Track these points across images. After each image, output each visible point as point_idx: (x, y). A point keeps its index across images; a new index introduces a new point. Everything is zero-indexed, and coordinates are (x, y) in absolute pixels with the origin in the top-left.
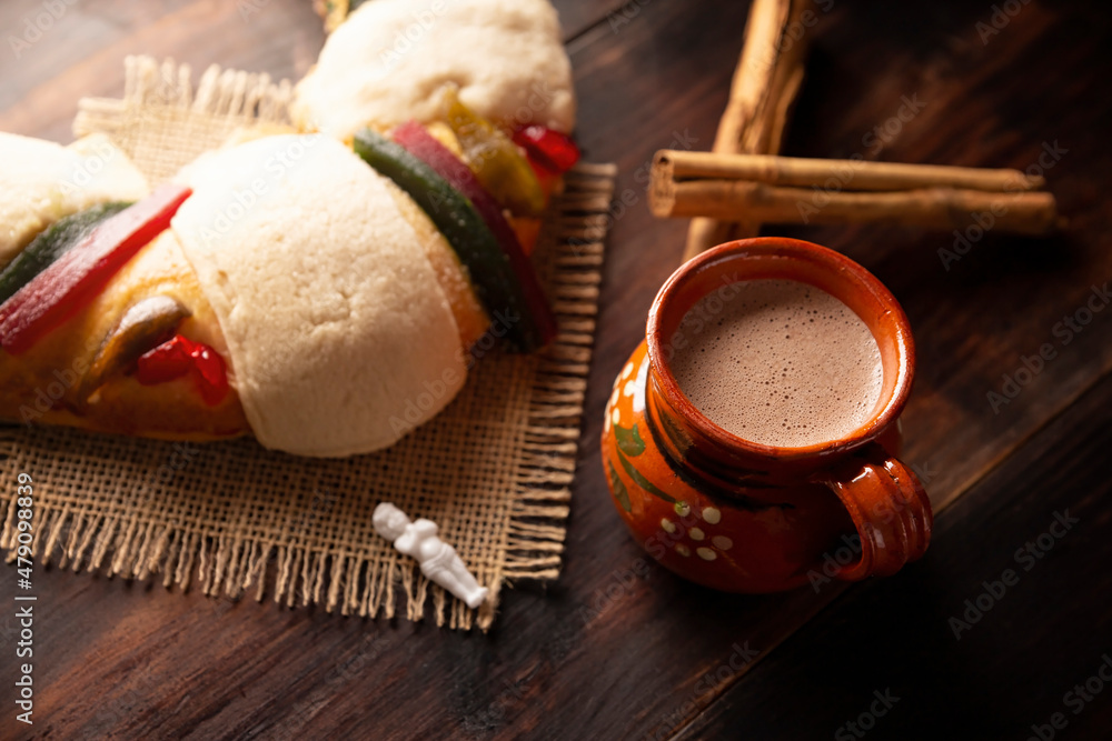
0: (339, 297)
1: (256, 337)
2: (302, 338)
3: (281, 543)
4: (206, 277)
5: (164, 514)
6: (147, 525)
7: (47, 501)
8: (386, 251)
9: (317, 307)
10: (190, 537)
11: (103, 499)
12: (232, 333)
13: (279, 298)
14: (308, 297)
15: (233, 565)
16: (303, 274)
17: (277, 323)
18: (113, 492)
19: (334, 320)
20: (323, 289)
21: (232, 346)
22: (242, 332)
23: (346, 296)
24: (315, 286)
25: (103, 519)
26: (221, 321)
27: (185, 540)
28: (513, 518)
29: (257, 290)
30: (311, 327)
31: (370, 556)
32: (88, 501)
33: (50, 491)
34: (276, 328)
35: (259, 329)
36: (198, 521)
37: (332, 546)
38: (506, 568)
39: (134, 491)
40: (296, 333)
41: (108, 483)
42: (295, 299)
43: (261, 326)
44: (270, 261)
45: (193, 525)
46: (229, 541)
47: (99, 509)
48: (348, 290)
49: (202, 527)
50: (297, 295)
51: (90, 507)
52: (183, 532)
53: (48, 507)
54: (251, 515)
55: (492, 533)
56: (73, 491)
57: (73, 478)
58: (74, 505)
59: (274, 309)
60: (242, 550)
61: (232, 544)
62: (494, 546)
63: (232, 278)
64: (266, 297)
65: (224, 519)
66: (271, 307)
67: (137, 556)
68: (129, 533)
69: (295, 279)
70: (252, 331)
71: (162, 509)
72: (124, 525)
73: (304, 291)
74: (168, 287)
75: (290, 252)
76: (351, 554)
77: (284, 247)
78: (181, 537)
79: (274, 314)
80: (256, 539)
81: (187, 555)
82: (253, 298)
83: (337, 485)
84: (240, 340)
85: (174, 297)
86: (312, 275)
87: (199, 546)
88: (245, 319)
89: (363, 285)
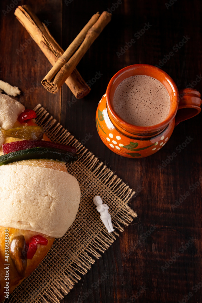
0: (46, 197)
1: (42, 224)
2: (51, 213)
3: (85, 248)
4: (16, 226)
5: (59, 272)
6: (59, 278)
7: (36, 300)
8: (42, 177)
9: (45, 204)
10: (69, 269)
11: (45, 285)
12: (36, 229)
13: (37, 212)
14: (41, 205)
15: (83, 263)
16: (34, 201)
17: (43, 217)
18: (45, 281)
19: (51, 202)
20: (42, 200)
21: (39, 231)
22: (38, 227)
23: (47, 195)
24: (39, 201)
25: (50, 288)
26: (31, 230)
27: (69, 271)
28: (113, 192)
29: (30, 216)
30: (50, 209)
31: (101, 230)
32: (43, 289)
33: (34, 297)
34: (44, 218)
35: (41, 222)
36: (66, 264)
37: (93, 237)
38: (125, 202)
39: (48, 276)
40: (48, 214)
41: (41, 281)
42: (40, 208)
43: (40, 221)
44: (25, 208)
45: (66, 267)
46: (76, 260)
47: (47, 288)
48: (46, 194)
49: (68, 265)
50: (39, 207)
51: (45, 290)
52: (66, 270)
53: (38, 300)
54: (72, 251)
55: (114, 199)
56: (38, 291)
57: (34, 289)
58: (42, 293)
59: (38, 215)
60: (80, 259)
61: (77, 260)
62: (117, 200)
63: (22, 220)
64: (34, 215)
65: (69, 258)
66: (37, 216)
67: (66, 285)
68: (58, 283)
69: (34, 205)
70: (40, 224)
71: (57, 272)
72: (55, 284)
73: (39, 205)
74: (11, 237)
75: (26, 201)
76: (98, 234)
77: (23, 202)
78: (68, 272)
79: (40, 216)
80: (79, 253)
81: (73, 273)
82: (32, 218)
83: (77, 226)
84: (40, 228)
85: (15, 238)
86: (36, 200)
87: (73, 269)
88: (35, 224)
89: (47, 189)
